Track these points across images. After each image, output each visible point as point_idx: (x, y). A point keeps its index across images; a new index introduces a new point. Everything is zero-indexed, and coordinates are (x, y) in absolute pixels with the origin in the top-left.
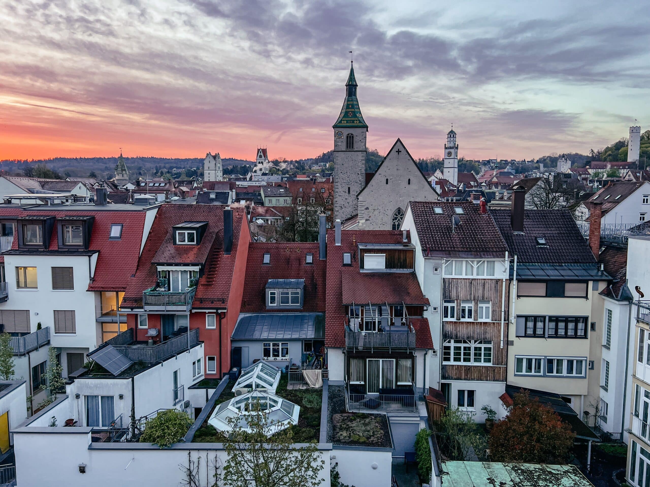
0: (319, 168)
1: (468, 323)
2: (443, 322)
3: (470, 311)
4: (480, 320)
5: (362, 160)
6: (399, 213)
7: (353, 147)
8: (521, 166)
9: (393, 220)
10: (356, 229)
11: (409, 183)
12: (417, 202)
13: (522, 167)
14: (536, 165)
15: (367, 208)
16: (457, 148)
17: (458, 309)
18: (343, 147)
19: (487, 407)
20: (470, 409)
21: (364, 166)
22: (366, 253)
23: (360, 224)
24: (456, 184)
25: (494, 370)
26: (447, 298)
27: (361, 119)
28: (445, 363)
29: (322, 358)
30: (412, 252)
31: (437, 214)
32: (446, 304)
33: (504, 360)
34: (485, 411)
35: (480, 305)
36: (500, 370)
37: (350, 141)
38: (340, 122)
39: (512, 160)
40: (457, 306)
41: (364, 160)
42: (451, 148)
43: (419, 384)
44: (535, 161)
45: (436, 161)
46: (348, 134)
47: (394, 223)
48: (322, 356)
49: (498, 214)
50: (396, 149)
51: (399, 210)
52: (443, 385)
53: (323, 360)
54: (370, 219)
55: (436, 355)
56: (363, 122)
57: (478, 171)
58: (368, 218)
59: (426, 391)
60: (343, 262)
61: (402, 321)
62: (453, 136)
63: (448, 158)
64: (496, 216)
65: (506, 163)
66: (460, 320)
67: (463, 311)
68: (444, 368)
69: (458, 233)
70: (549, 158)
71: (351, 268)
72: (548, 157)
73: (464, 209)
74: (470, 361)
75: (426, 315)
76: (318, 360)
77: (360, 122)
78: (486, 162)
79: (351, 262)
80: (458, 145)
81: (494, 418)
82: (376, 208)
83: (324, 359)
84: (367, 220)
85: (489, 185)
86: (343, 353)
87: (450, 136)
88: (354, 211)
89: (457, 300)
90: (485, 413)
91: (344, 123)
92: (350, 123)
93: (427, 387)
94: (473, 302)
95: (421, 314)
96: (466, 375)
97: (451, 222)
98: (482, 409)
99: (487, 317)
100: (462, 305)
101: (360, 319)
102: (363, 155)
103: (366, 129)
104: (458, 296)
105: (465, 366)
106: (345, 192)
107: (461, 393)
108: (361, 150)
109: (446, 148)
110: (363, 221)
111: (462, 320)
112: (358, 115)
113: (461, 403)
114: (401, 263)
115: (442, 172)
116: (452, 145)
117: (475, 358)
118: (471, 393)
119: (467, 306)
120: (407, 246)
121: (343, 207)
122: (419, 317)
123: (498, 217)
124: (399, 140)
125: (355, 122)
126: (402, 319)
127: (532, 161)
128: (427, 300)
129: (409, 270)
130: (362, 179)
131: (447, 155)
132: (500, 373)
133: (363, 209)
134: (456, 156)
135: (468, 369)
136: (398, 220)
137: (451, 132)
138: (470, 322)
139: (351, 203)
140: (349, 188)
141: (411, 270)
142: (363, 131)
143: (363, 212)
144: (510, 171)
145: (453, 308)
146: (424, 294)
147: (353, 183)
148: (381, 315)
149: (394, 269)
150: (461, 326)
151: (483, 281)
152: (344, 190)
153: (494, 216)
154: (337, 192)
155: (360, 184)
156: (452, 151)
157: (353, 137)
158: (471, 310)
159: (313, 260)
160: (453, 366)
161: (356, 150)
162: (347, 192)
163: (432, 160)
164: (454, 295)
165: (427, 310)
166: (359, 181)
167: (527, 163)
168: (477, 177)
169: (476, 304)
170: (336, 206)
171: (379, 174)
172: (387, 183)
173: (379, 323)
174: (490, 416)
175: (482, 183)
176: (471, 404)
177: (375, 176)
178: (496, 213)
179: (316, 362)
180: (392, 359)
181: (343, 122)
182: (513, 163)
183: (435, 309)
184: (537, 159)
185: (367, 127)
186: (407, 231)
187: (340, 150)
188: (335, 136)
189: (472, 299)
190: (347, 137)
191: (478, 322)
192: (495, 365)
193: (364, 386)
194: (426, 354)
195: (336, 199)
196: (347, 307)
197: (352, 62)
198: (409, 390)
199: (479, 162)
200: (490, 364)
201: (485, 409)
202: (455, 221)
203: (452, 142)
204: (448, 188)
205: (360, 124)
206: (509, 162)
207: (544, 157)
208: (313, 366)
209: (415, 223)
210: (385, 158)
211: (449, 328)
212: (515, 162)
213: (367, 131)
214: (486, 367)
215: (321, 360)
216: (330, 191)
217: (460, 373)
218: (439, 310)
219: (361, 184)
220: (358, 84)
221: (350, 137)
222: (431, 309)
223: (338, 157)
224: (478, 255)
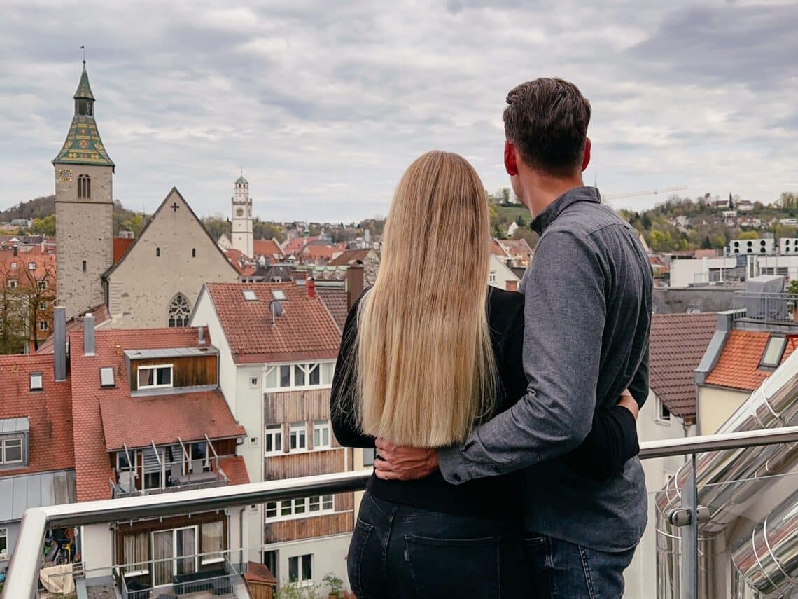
0: (13, 228)
1: (300, 454)
2: (265, 458)
3: (302, 437)
4: (316, 449)
5: (106, 217)
6: (179, 301)
7: (89, 196)
8: (337, 232)
9: (170, 312)
10: (107, 328)
11: (194, 255)
12: (216, 284)
13: (340, 234)
14: (358, 231)
15: (126, 295)
16: (250, 204)
17: (286, 437)
18: (73, 194)
19: (329, 575)
20: (305, 583)
21: (110, 227)
22: (140, 365)
23: (114, 321)
24: (251, 256)
25: (337, 519)
26: (271, 423)
27: (102, 153)
28: (270, 520)
29: (68, 545)
30: (215, 358)
31: (249, 301)
32: (269, 432)
33: (350, 502)
34: (328, 582)
35: (316, 427)
36: (346, 518)
37: (84, 186)
38: (66, 155)
39: (326, 224)
40: (285, 431)
41: (110, 218)
42: (241, 203)
43: (235, 560)
44: (356, 226)
45: (217, 222)
46: (81, 175)
47: (172, 317)
48: (69, 542)
49: (330, 299)
50: (170, 203)
51: (180, 297)
52: (267, 554)
53: (71, 548)
54: (132, 312)
55: (257, 510)
56: (106, 157)
57: (282, 237)
58: (128, 311)
59: (244, 567)
60: (101, 383)
61: (204, 465)
62: (244, 186)
63: (238, 217)
64: (329, 301)
65: (319, 227)
66: (288, 451)
67: (294, 438)
68: (268, 528)
69: (281, 326)
70: (373, 222)
71: (115, 391)
72: (372, 220)
73: (286, 292)
74: (304, 511)
75: (240, 451)
76: (63, 551)
77: (101, 157)
78: (290, 226)
79: (115, 381)
80: (251, 200)
81: (340, 589)
82: (141, 294)
83: (73, 547)
84: (125, 314)
85: (301, 259)
86: (112, 529)
87: (240, 186)
88: (94, 301)
89: (284, 423)
90: (327, 584)
91: (73, 158)
92: (84, 157)
93: (245, 561)
94: (306, 424)
95: (233, 451)
96: (300, 533)
97: (271, 311)
98: (323, 580)
99: (326, 443)
100: (292, 429)
101: (135, 472)
102: (108, 209)
103: (111, 168)
104: (285, 418)
105: (298, 520)
106: (78, 269)
107: (294, 561)
108: (104, 201)
109: (234, 203)
110: (120, 316)
111: (292, 452)
112: (96, 146)
113: (293, 576)
114: (197, 376)
115: (230, 238)
116: (242, 199)
117: (311, 506)
118: (307, 559)
119: (297, 430)
120: (206, 350)
121: (73, 293)
122: (231, 456)
123: (331, 303)
124: (175, 190)
125: (93, 156)
126: (204, 462)
127: (352, 226)
128: (242, 428)
129: (210, 386)
130: (108, 248)
131: (235, 213)
132: (344, 522)
133: (119, 296)
134: (250, 215)
135: (302, 523)
136: (177, 311)
137: (240, 180)
138: (304, 454)
139: (88, 287)
140: (84, 262)
141: (215, 386)
142: (106, 171)
143: (118, 301)
144: (325, 238)
145: (278, 436)
146: (237, 420)
147: (91, 255)
148: (172, 460)
149: (188, 387)
150: (291, 461)
151: (318, 393)
152: (76, 266)
153: (325, 301)
154: (63, 269)
155: (103, 256)
156: (244, 207)
157: (89, 180)
158: (304, 436)
159: (43, 382)
160: (281, 522)
161: (95, 200)
162: (81, 268)
163: (212, 221)
164: (279, 417)
165: (242, 443)
166: (101, 251)
167: (345, 227)
168: (282, 247)
169: (311, 426)
170: (61, 293)
171: (145, 241)
172: (158, 255)
173: (168, 473)
174: (335, 587)
175: (290, 255)
176: (308, 574)
177: (137, 245)
178: (327, 297)
179: (59, 554)
180: (193, 527)
181: (70, 155)
182: (326, 228)
183: (253, 440)
184: (357, 223)
185: (114, 166)
186: (204, 327)
187: (67, 200)
188: (57, 177)
189: (305, 419)
190: (79, 180)
191: (314, 453)
192: (338, 510)
193: (149, 576)
194: (242, 511)
195: (61, 281)
196: (112, 455)
197: (84, 62)
198: (221, 569)
199: (280, 225)
200: (331, 511)
201: (328, 578)
202: (276, 310)
203: (243, 195)
204: (243, 263)
205: (102, 161)
206: (322, 227)
207: (367, 220)
208: (53, 560)
209: (219, 315)
210: (154, 217)
211: (274, 466)
212: (330, 227)
213: (113, 171)
214: (327, 517)
215: (68, 548)
216: (48, 268)
217: (292, 532)
218: (259, 441)
219: (105, 256)
220: (95, 98)
221: (84, 180)
222: (247, 440)
223: (62, 211)
224: (310, 356)
